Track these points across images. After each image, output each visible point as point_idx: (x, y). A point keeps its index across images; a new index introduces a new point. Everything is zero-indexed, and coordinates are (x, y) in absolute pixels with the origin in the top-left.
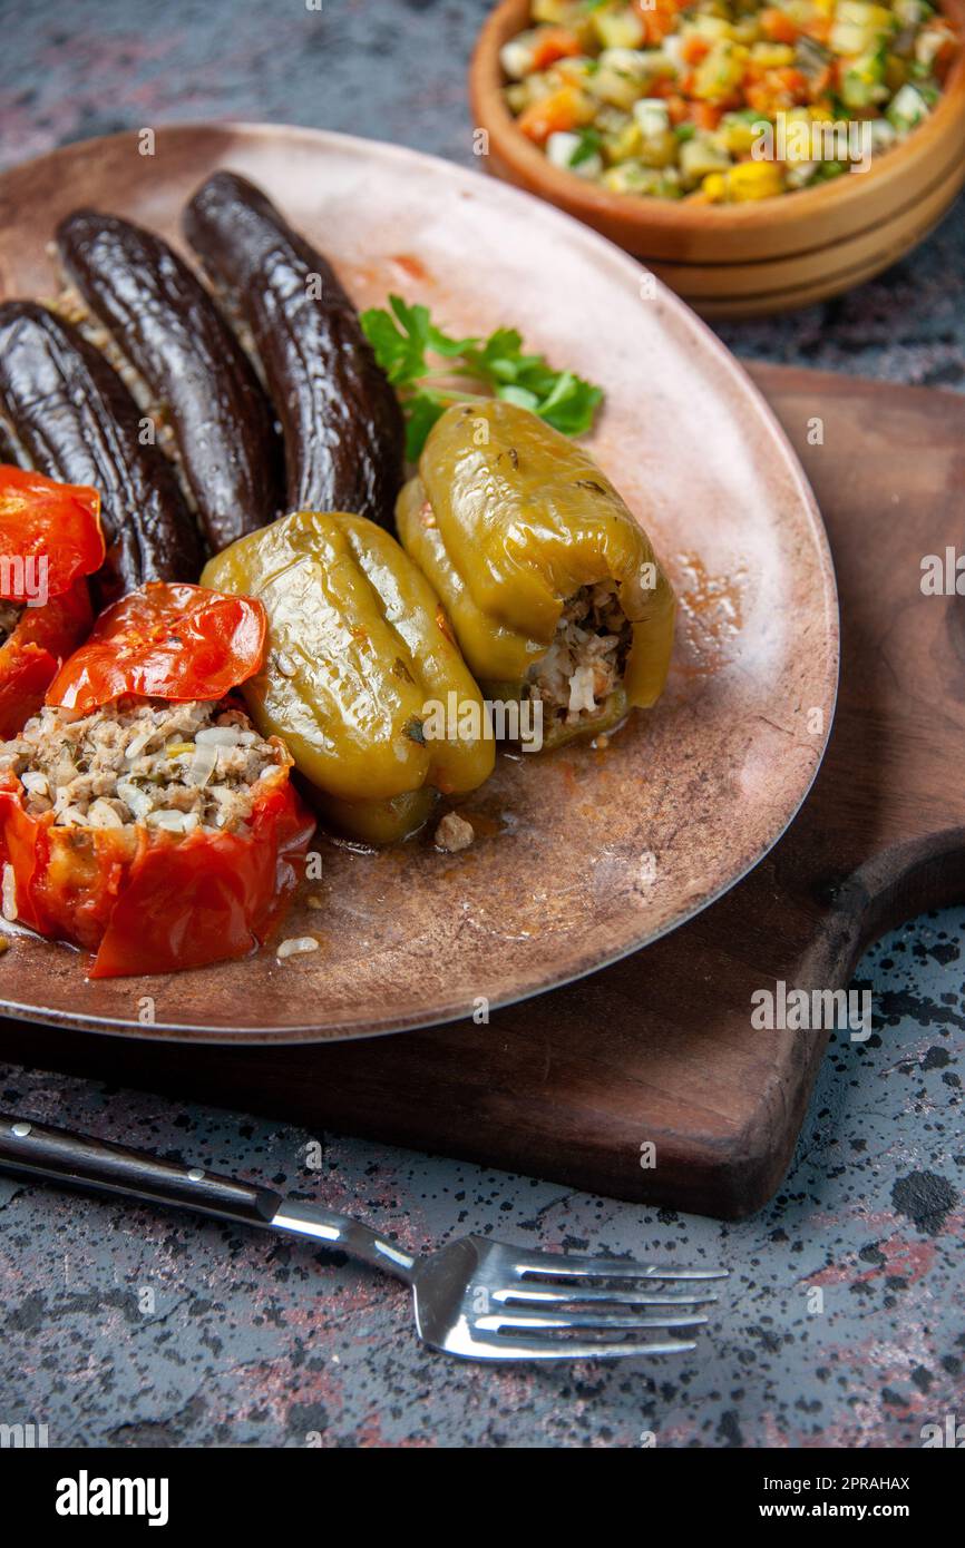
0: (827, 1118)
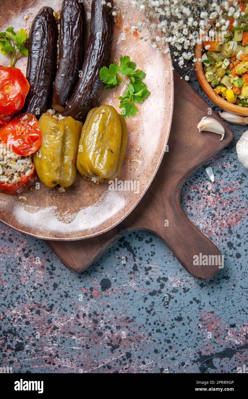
0: (101, 260)
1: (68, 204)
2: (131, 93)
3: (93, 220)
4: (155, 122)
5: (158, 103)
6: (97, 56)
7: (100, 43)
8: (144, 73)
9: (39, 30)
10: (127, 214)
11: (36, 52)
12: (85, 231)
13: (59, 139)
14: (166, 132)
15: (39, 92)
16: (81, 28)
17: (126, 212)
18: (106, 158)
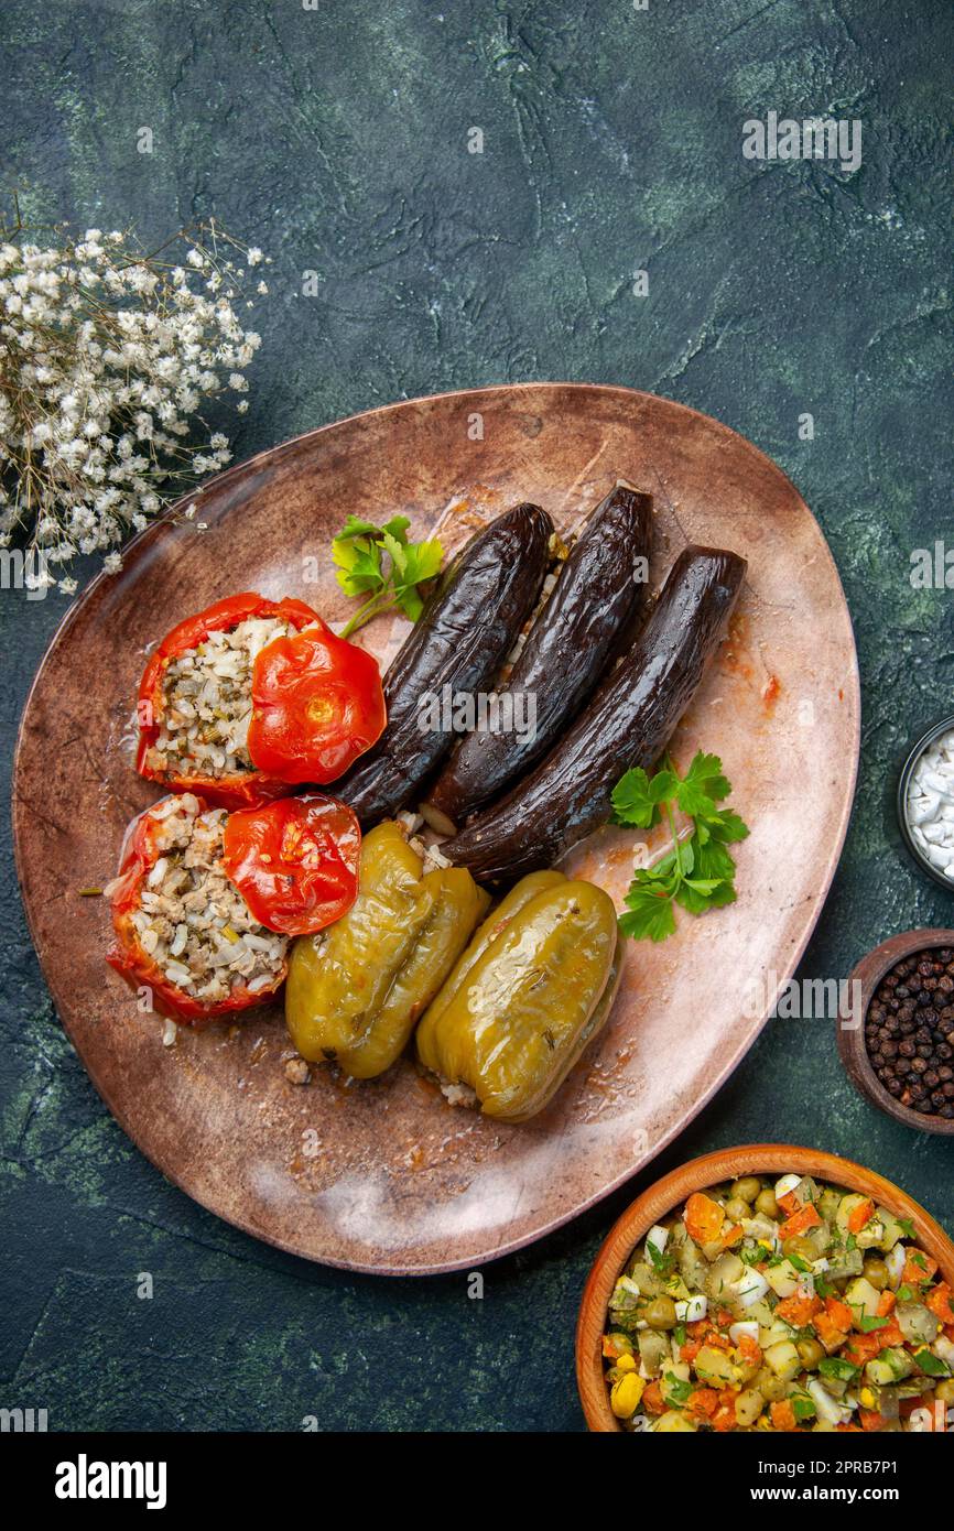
1: (336, 1127)
2: (678, 872)
3: (390, 1215)
4: (716, 994)
5: (748, 940)
6: (629, 728)
7: (655, 689)
8: (745, 826)
9: (489, 572)
10: (507, 1246)
11: (447, 633)
12: (352, 1244)
13: (405, 931)
14: (739, 1043)
15: (406, 753)
16: (616, 623)
17: (505, 1238)
18: (526, 1055)
